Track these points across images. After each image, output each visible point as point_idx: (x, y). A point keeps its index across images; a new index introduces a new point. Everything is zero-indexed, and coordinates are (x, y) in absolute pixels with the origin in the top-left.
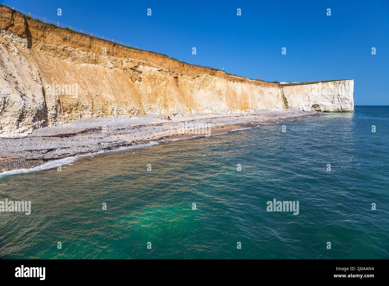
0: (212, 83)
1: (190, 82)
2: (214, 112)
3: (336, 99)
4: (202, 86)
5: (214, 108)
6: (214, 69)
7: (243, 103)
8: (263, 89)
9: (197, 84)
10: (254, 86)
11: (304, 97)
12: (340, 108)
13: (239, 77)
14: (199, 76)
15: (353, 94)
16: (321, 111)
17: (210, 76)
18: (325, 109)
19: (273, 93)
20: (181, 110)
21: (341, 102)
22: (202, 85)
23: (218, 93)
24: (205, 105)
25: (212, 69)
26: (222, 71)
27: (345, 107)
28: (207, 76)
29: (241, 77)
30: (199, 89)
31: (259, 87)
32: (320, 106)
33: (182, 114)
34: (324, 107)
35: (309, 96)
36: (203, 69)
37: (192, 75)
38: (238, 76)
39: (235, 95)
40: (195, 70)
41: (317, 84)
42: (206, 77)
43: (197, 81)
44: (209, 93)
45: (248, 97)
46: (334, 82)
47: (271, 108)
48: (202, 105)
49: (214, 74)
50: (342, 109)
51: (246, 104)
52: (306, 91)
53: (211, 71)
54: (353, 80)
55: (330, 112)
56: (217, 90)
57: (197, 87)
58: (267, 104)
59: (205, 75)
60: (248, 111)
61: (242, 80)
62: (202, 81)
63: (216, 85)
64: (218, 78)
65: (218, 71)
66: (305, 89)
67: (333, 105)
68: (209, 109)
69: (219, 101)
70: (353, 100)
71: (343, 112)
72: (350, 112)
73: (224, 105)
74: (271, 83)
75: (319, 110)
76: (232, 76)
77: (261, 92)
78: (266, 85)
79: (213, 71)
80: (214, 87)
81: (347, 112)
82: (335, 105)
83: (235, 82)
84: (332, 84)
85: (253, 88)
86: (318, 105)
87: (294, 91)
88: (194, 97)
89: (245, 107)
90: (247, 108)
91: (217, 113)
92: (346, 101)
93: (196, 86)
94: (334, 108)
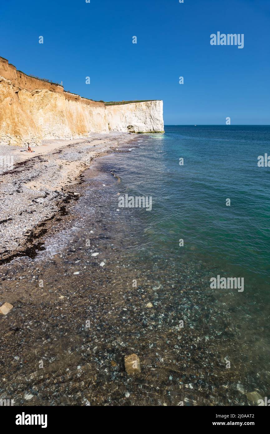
0: (53, 101)
1: (29, 100)
2: (57, 138)
3: (148, 120)
4: (41, 106)
5: (57, 134)
6: (54, 84)
7: (80, 126)
8: (92, 109)
9: (37, 102)
10: (85, 106)
11: (122, 118)
12: (152, 129)
13: (74, 95)
14: (38, 91)
15: (163, 115)
16: (135, 132)
17: (50, 92)
18: (139, 130)
19: (101, 114)
20: (34, 138)
21: (153, 123)
22: (42, 104)
23: (60, 114)
24: (47, 129)
25: (52, 84)
26: (61, 86)
27: (157, 128)
28: (46, 92)
29: (75, 95)
30: (38, 110)
31: (89, 106)
32: (134, 127)
33: (36, 143)
34: (137, 128)
35: (126, 117)
36: (42, 82)
37: (31, 91)
38: (72, 94)
39: (71, 116)
40: (34, 84)
41: (130, 104)
42: (46, 94)
43: (36, 98)
44: (50, 114)
45: (83, 118)
46: (146, 102)
47: (100, 131)
48: (44, 130)
49: (53, 90)
50: (154, 129)
51: (83, 126)
52: (123, 112)
53: (51, 86)
54: (162, 101)
55: (144, 133)
56: (59, 110)
57: (37, 106)
58: (96, 126)
59: (44, 91)
60: (85, 135)
61: (77, 99)
62: (41, 98)
63: (57, 103)
64: (59, 95)
65: (58, 86)
66: (122, 110)
67: (146, 126)
68: (52, 134)
69: (61, 124)
70: (163, 121)
71: (154, 133)
72: (161, 132)
73: (67, 130)
74: (98, 103)
75: (133, 131)
76: (67, 93)
77: (91, 113)
78: (94, 105)
79: (53, 86)
80: (56, 106)
81: (159, 132)
82: (148, 126)
83: (70, 101)
84: (144, 105)
85: (84, 107)
86: (132, 126)
87: (111, 112)
88: (34, 120)
89: (82, 130)
90: (85, 131)
91: (60, 139)
92: (158, 122)
93: (35, 105)
94: (147, 129)
